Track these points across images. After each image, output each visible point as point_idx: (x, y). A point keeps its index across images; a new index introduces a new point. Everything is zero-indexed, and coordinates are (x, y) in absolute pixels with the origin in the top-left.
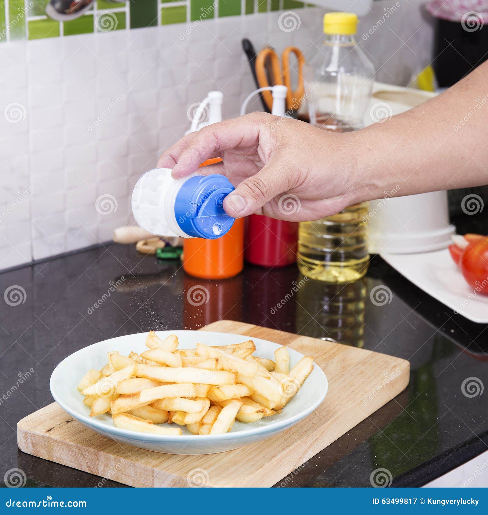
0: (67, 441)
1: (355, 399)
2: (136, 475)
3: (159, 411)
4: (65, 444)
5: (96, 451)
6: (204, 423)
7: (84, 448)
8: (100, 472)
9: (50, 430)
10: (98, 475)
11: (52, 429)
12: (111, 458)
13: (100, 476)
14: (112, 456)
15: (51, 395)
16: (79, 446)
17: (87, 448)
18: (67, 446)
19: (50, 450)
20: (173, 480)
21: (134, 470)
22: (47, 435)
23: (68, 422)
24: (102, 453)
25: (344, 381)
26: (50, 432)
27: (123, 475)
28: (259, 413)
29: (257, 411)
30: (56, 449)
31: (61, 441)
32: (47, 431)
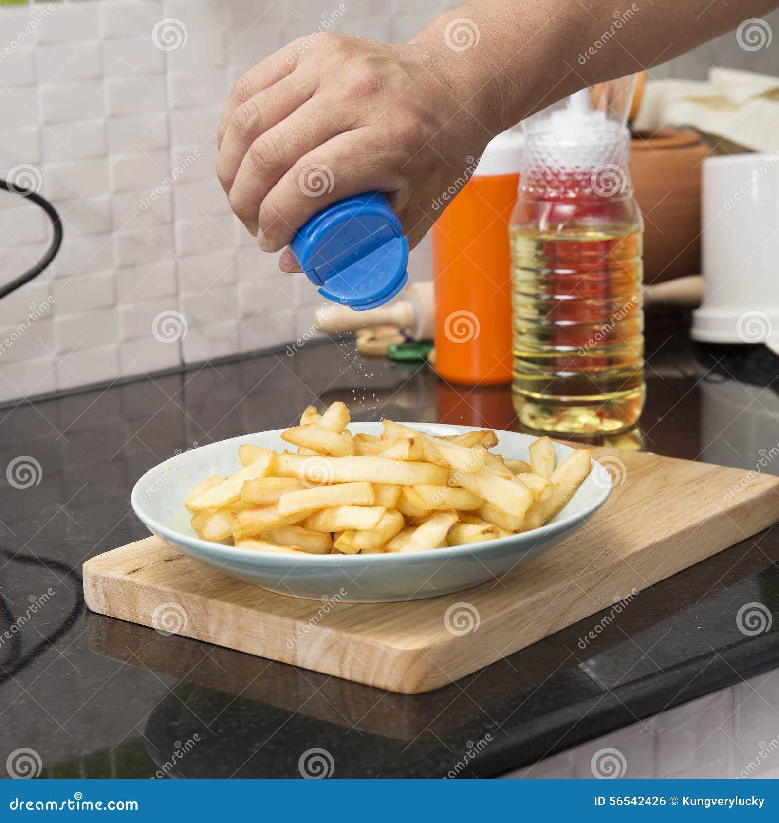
0: (159, 587)
1: (672, 527)
2: (267, 636)
3: (315, 533)
4: (155, 591)
5: (204, 598)
6: (388, 550)
7: (185, 596)
8: (211, 635)
9: (134, 571)
10: (209, 642)
11: (138, 570)
12: (228, 609)
13: (212, 642)
14: (228, 606)
15: (132, 508)
16: (177, 592)
17: (190, 595)
18: (159, 593)
19: (133, 603)
20: (327, 638)
21: (265, 626)
22: (128, 578)
23: (168, 561)
24: (212, 601)
25: (659, 504)
26: (134, 574)
27: (248, 638)
28: (486, 534)
29: (484, 531)
30: (141, 602)
31: (149, 586)
32: (129, 573)
